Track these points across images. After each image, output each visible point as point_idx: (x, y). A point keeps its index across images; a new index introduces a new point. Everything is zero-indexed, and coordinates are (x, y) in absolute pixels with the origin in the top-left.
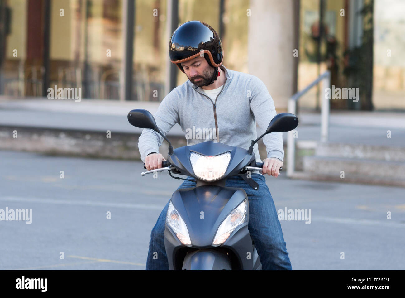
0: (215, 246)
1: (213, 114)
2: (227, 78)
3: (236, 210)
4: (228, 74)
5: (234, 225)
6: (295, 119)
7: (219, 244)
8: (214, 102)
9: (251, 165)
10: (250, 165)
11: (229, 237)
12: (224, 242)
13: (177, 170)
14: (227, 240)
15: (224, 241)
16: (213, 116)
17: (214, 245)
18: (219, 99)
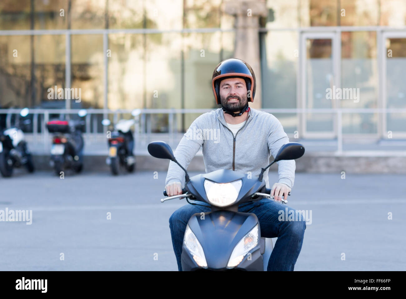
0: (230, 268)
1: (233, 146)
2: (250, 116)
3: (249, 234)
4: (251, 112)
5: (247, 249)
6: (301, 148)
7: (233, 267)
8: (235, 135)
9: (262, 191)
10: (260, 191)
11: (243, 260)
12: (238, 265)
13: (193, 197)
14: (240, 263)
15: (238, 263)
16: (232, 149)
17: (228, 267)
18: (239, 134)
